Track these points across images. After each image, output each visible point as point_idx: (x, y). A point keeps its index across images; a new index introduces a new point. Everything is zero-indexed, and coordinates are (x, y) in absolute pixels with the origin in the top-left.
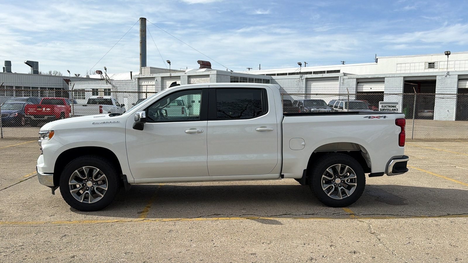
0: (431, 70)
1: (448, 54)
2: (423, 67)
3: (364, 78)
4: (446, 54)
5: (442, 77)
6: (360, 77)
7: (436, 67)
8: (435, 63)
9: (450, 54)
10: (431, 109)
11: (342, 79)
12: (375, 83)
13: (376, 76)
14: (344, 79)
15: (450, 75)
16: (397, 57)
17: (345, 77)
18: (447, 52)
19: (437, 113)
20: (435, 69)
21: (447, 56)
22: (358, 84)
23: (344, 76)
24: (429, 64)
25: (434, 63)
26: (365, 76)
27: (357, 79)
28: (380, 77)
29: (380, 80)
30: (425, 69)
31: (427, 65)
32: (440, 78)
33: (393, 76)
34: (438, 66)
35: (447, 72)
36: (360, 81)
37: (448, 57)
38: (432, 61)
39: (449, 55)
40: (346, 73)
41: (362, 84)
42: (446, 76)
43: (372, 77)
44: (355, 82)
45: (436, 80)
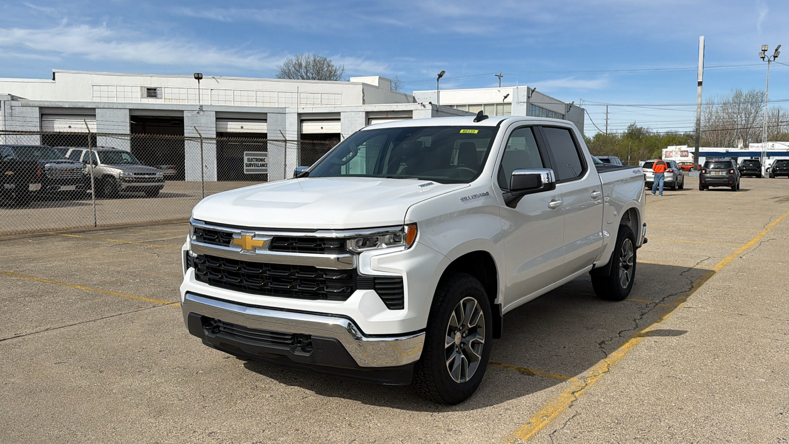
0: (152, 101)
1: (198, 77)
2: (139, 95)
3: (55, 106)
4: (196, 78)
5: (192, 114)
6: (46, 105)
7: (159, 96)
8: (158, 89)
9: (201, 78)
10: (170, 163)
11: (7, 107)
12: (78, 117)
13: (80, 105)
14: (11, 106)
15: (204, 111)
16: (91, 72)
17: (14, 103)
18: (198, 74)
19: (190, 170)
20: (158, 99)
21: (197, 80)
22: (42, 118)
23: (12, 100)
24: (148, 89)
25: (155, 90)
26: (57, 103)
27: (41, 108)
28: (86, 107)
29: (87, 112)
30: (142, 97)
31: (145, 91)
32: (189, 115)
33: (111, 107)
34: (162, 95)
35: (200, 106)
36: (47, 112)
37: (199, 83)
38: (152, 86)
39: (200, 80)
40: (14, 96)
41: (50, 118)
42: (198, 113)
43: (71, 107)
44: (38, 114)
45: (183, 117)
